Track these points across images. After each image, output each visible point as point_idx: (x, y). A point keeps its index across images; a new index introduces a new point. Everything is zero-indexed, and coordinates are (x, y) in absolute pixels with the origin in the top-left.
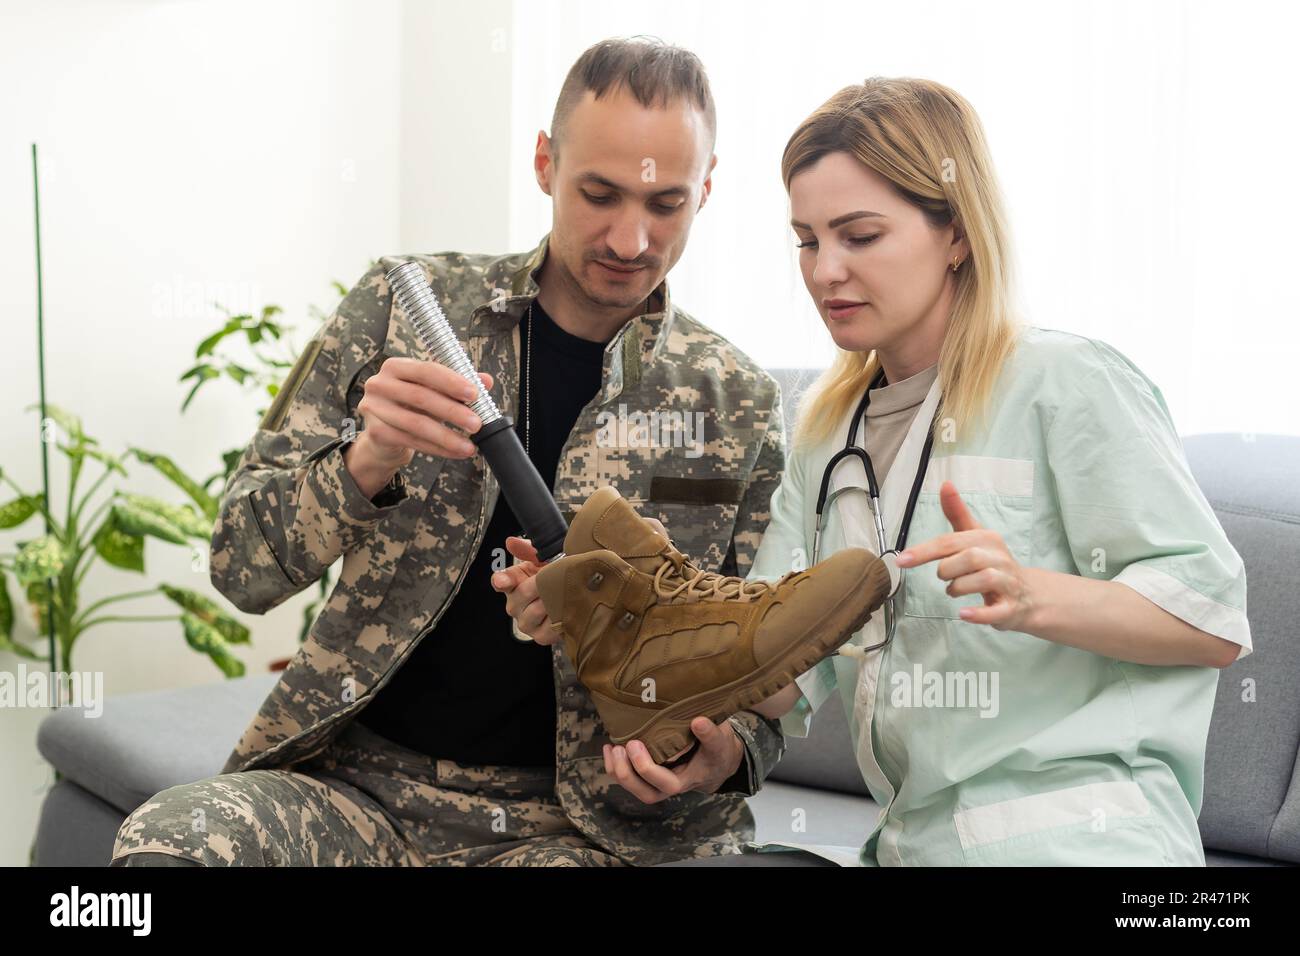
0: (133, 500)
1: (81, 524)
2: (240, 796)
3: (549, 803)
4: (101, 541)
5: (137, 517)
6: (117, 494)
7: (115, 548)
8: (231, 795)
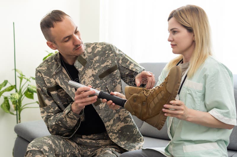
0: (31, 86)
1: (22, 91)
2: (49, 139)
3: (104, 140)
4: (26, 94)
5: (32, 89)
6: (29, 85)
7: (28, 95)
8: (47, 139)
